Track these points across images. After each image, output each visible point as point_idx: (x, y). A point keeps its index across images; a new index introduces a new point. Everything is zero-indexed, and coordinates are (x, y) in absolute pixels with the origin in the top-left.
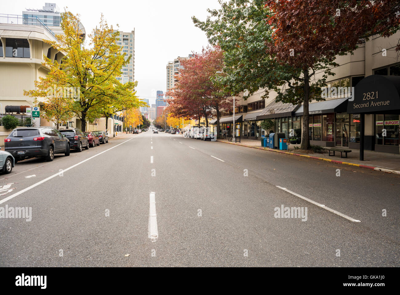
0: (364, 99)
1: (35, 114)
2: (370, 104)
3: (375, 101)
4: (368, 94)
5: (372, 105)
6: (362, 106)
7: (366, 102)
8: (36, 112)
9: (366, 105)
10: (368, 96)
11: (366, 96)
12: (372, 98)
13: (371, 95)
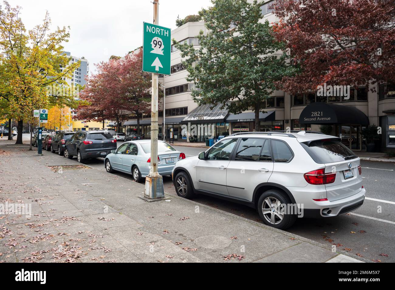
0: (312, 116)
1: (43, 116)
2: (317, 119)
3: (320, 117)
4: (316, 113)
5: (318, 120)
6: (311, 119)
7: (314, 117)
8: (44, 114)
9: (314, 119)
10: (315, 114)
11: (314, 114)
12: (318, 115)
13: (318, 114)
